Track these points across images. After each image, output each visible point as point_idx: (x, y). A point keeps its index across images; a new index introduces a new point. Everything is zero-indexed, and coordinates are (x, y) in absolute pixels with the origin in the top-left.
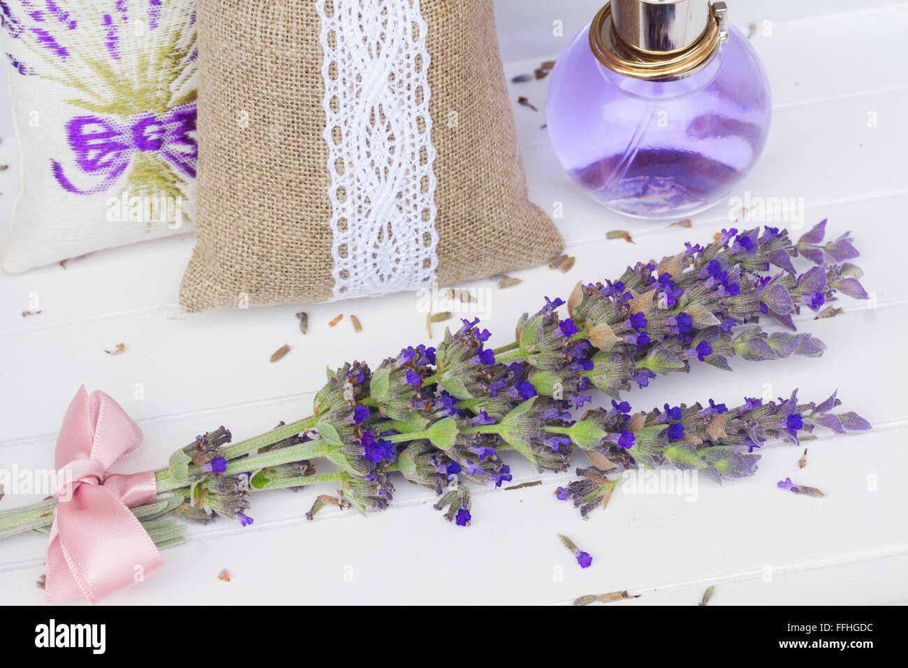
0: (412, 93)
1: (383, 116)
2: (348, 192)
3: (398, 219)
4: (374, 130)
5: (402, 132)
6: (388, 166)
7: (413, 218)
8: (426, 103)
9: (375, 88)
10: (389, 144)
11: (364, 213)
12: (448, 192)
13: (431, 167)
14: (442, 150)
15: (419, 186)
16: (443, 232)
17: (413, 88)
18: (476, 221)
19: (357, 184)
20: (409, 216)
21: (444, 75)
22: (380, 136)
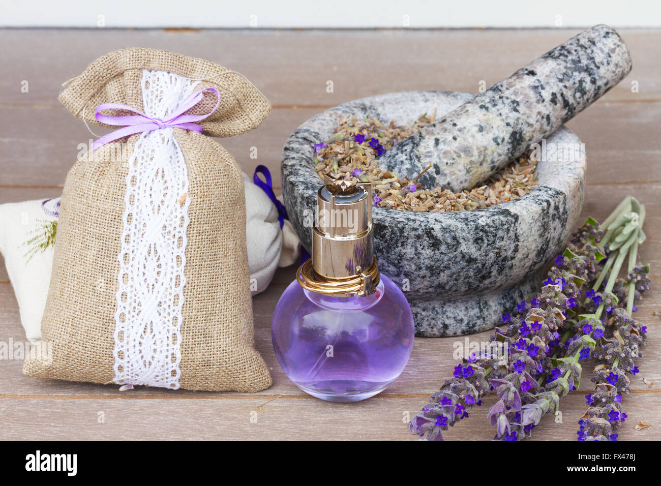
0: (176, 240)
1: (156, 251)
2: (128, 297)
3: (157, 320)
4: (149, 259)
5: (166, 264)
6: (155, 284)
7: (167, 322)
8: (183, 248)
9: (153, 234)
10: (157, 270)
11: (137, 311)
12: (191, 311)
13: (182, 290)
14: (190, 282)
15: (173, 300)
16: (185, 337)
17: (177, 237)
18: (209, 337)
19: (135, 292)
20: (165, 320)
21: (198, 235)
22: (152, 264)
